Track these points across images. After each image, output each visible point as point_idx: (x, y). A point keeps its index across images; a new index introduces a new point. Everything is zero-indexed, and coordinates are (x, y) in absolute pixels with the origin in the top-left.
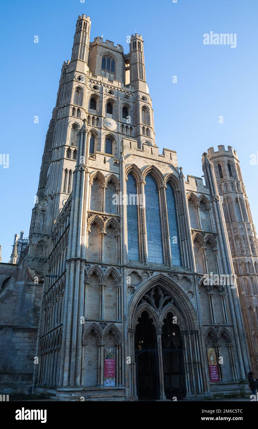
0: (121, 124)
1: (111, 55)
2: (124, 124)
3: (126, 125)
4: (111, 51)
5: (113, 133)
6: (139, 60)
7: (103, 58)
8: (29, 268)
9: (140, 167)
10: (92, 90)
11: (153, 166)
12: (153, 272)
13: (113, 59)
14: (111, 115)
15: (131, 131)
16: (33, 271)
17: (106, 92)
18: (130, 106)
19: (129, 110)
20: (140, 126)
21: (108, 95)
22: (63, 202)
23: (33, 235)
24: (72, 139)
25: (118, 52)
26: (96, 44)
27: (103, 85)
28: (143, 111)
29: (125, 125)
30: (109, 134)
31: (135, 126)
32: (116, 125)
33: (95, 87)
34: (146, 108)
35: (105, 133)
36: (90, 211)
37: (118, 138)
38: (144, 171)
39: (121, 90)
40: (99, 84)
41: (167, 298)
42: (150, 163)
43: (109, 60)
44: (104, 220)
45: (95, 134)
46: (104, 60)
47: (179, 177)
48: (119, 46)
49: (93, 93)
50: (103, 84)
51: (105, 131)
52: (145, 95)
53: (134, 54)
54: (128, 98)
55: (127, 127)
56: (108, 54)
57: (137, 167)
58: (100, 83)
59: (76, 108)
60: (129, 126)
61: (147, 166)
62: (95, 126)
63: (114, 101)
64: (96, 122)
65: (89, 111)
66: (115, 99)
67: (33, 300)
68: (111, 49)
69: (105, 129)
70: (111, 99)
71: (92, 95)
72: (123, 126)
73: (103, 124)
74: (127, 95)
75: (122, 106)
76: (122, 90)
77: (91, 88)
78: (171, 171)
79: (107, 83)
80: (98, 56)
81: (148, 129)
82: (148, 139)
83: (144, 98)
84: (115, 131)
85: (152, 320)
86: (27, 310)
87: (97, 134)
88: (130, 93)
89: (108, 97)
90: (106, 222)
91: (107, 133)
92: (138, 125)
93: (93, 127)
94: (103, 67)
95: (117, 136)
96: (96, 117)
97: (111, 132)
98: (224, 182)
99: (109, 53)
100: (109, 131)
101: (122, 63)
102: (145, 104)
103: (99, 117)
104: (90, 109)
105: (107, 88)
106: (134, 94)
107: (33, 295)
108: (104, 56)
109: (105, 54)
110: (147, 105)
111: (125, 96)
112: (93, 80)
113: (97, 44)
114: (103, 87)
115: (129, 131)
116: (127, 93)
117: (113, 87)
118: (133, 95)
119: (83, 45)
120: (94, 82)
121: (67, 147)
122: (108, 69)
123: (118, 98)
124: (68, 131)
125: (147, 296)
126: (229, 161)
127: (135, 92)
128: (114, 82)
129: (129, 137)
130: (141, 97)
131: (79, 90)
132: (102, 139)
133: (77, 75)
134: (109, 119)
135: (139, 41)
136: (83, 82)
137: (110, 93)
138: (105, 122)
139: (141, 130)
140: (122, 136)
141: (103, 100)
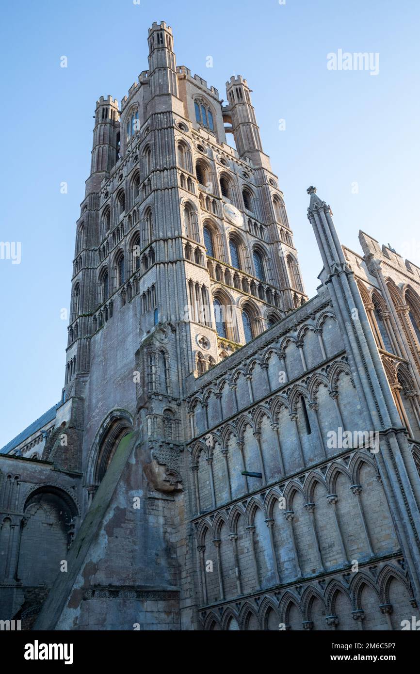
0: (248, 217)
1: (205, 101)
2: (252, 219)
3: (255, 221)
4: (206, 95)
5: (239, 230)
6: (252, 119)
7: (195, 103)
8: (154, 462)
10: (197, 150)
13: (210, 108)
15: (261, 233)
16: (162, 469)
17: (218, 160)
18: (252, 190)
19: (252, 198)
20: (277, 227)
21: (220, 165)
22: (196, 339)
23: (153, 397)
24: (186, 228)
26: (183, 77)
27: (211, 147)
29: (253, 221)
30: (234, 232)
31: (266, 226)
32: (242, 219)
33: (201, 148)
34: (279, 199)
35: (228, 228)
37: (246, 239)
39: (237, 162)
43: (204, 108)
45: (213, 228)
46: (196, 106)
48: (214, 89)
49: (200, 156)
50: (211, 145)
51: (228, 225)
52: (273, 177)
53: (240, 108)
54: (248, 178)
55: (255, 224)
56: (201, 98)
58: (207, 143)
59: (187, 176)
60: (259, 224)
62: (213, 213)
63: (231, 178)
64: (212, 206)
66: (232, 174)
67: (162, 530)
68: (205, 92)
69: (228, 221)
70: (226, 173)
71: (199, 160)
72: (250, 221)
73: (224, 213)
74: (245, 172)
75: (242, 188)
76: (239, 162)
79: (215, 145)
80: (188, 97)
81: (287, 232)
83: (272, 182)
84: (241, 228)
86: (155, 552)
87: (216, 228)
88: (249, 169)
89: (221, 169)
90: (396, 368)
91: (232, 229)
92: (273, 224)
93: (210, 215)
94: (198, 119)
95: (244, 236)
96: (211, 199)
97: (236, 228)
99: (203, 96)
100: (233, 227)
101: (221, 118)
102: (277, 191)
103: (216, 200)
105: (218, 154)
106: (256, 173)
107: (161, 520)
108: (197, 100)
109: (197, 98)
110: (279, 193)
111: (243, 173)
112: (196, 135)
113: (185, 77)
114: (212, 150)
115: (259, 232)
116: (245, 169)
117: (225, 154)
118: (254, 174)
120: (197, 139)
121: (184, 241)
123: (236, 174)
124: (181, 212)
127: (258, 170)
128: (224, 145)
129: (262, 242)
130: (268, 179)
131: (182, 145)
132: (227, 237)
133: (176, 120)
134: (230, 205)
135: (246, 88)
136: (187, 134)
137: (222, 163)
138: (226, 209)
139: (279, 233)
140: (252, 238)
141: (217, 172)
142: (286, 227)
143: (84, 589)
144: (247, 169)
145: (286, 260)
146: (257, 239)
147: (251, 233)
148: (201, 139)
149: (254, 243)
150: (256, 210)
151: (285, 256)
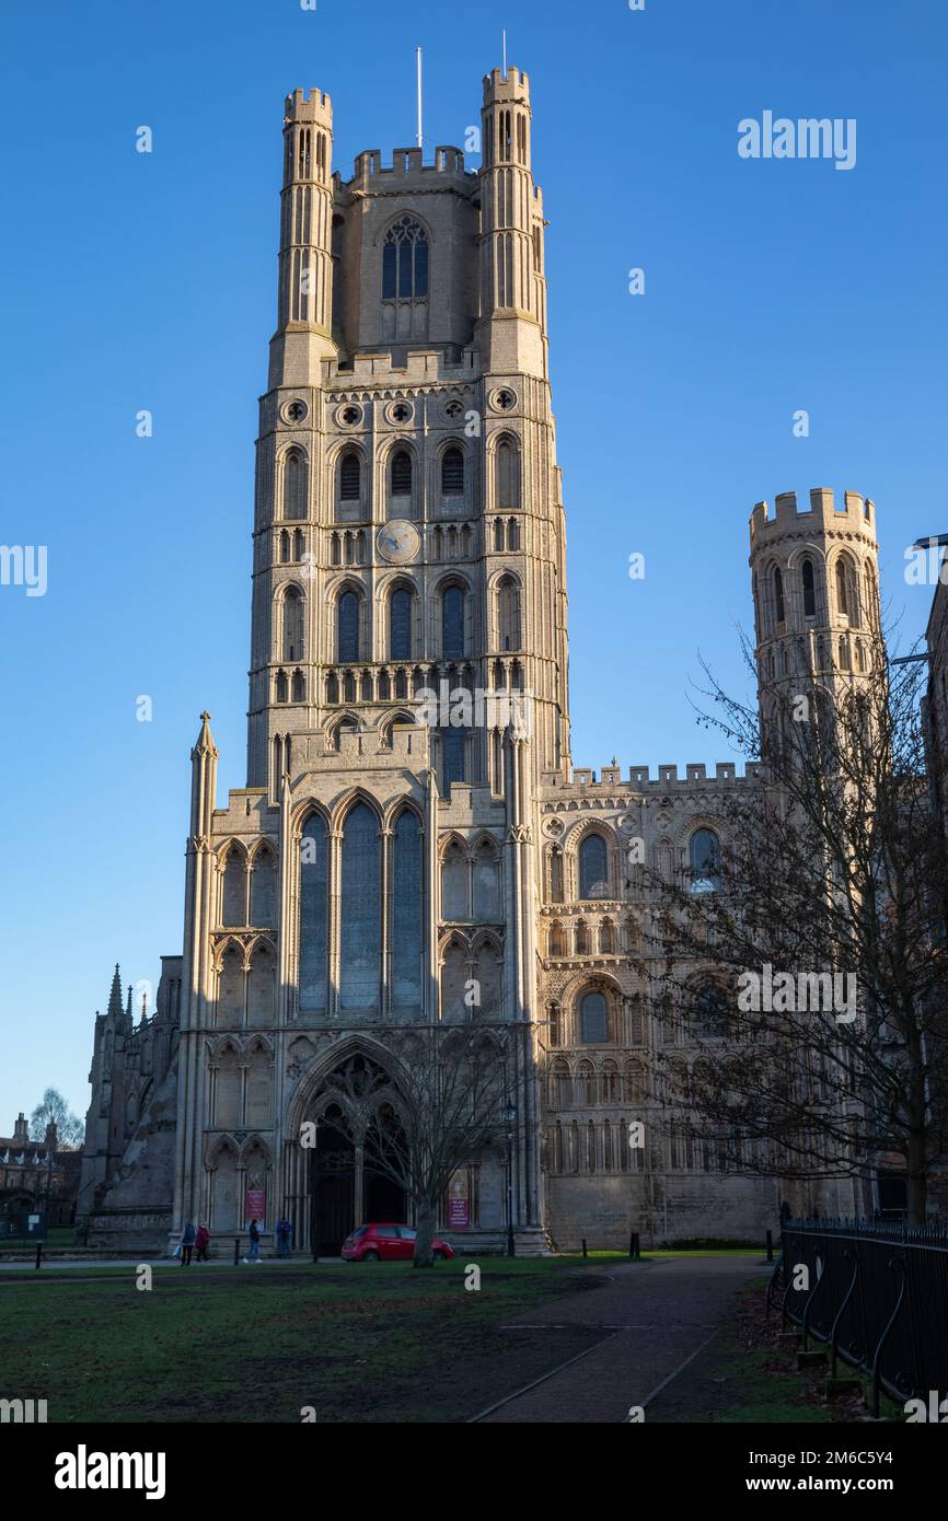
0: (434, 526)
1: (411, 220)
2: (442, 525)
3: (449, 525)
4: (410, 202)
5: (407, 570)
6: (501, 211)
7: (387, 247)
9: (325, 802)
10: (337, 430)
11: (359, 788)
12: (339, 1033)
13: (422, 233)
14: (405, 503)
15: (466, 540)
17: (386, 420)
19: (465, 457)
20: (486, 522)
21: (389, 428)
24: (289, 634)
25: (438, 192)
26: (358, 195)
27: (372, 397)
28: (504, 449)
29: (445, 527)
30: (399, 577)
31: (474, 522)
32: (417, 538)
33: (351, 415)
34: (512, 438)
35: (383, 578)
36: (221, 927)
37: (423, 582)
38: (336, 807)
39: (432, 390)
40: (361, 398)
41: (380, 1076)
42: (352, 781)
43: (406, 245)
44: (246, 943)
45: (358, 592)
46: (389, 254)
47: (425, 800)
48: (446, 151)
49: (343, 440)
50: (372, 394)
51: (383, 571)
52: (506, 382)
54: (459, 411)
55: (452, 529)
56: (402, 220)
57: (318, 802)
58: (363, 393)
59: (291, 530)
60: (459, 526)
61: (345, 791)
62: (355, 565)
63: (412, 446)
64: (356, 546)
65: (339, 512)
66: (414, 436)
68: (410, 192)
69: (384, 564)
70: (401, 440)
71: (343, 449)
72: (438, 529)
73: (377, 551)
74: (455, 399)
75: (439, 454)
76: (435, 388)
77: (337, 425)
78: (406, 788)
79: (386, 381)
80: (365, 249)
81: (512, 521)
82: (509, 562)
83: (506, 399)
84: (413, 563)
85: (347, 1120)
87: (362, 591)
88: (461, 388)
89: (390, 441)
90: (251, 945)
91: (392, 573)
92: (482, 516)
93: (350, 572)
94: (388, 291)
95: (418, 578)
96: (355, 533)
97: (403, 570)
98: (777, 639)
99: (406, 212)
100: (395, 569)
101: (450, 238)
103: (364, 529)
104: (343, 502)
105: (386, 402)
106: (477, 389)
108: (390, 235)
109: (392, 228)
110: (513, 423)
111: (449, 407)
112: (338, 391)
114: (372, 404)
115: (459, 541)
116: (455, 393)
117: (405, 392)
118: (473, 393)
119: (302, 250)
120: (344, 396)
121: (274, 671)
122: (406, 291)
123: (423, 430)
124: (274, 617)
125: (337, 1076)
126: (805, 552)
127: (480, 380)
128: (410, 362)
129: (460, 567)
130: (494, 398)
131: (297, 454)
132: (374, 603)
133: (284, 403)
134: (393, 523)
135: (505, 107)
136: (304, 424)
137: (401, 413)
138: (382, 540)
139: (490, 534)
140: (437, 570)
141: (375, 459)
142: (510, 510)
143: (150, 1125)
144: (457, 390)
145: (497, 590)
146: (446, 567)
147: (439, 557)
148: (349, 396)
149: (440, 578)
150: (467, 486)
151: (490, 585)
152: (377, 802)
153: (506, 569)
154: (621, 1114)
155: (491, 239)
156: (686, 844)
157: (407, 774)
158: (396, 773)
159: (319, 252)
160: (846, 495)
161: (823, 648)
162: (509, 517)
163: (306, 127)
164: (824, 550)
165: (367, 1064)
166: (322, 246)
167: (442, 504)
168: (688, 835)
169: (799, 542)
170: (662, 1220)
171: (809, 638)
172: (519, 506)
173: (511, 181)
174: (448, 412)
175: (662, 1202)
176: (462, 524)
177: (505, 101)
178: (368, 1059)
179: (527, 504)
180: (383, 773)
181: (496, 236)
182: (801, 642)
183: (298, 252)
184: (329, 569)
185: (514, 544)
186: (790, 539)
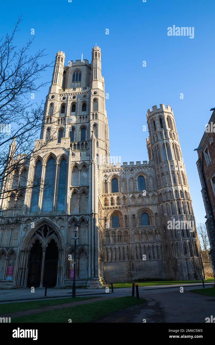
0: (80, 116)
1: (78, 70)
2: (81, 116)
3: (83, 116)
4: (78, 67)
5: (74, 125)
6: (95, 65)
7: (73, 74)
9: (42, 156)
10: (61, 101)
11: (51, 153)
12: (40, 218)
13: (80, 72)
14: (74, 113)
15: (86, 119)
17: (71, 99)
19: (87, 104)
20: (90, 114)
21: (71, 100)
25: (83, 65)
26: (68, 67)
28: (95, 102)
29: (82, 116)
31: (88, 115)
32: (76, 119)
33: (64, 98)
34: (96, 99)
35: (68, 126)
37: (77, 127)
38: (45, 158)
39: (80, 93)
40: (66, 95)
41: (51, 231)
42: (49, 151)
43: (77, 74)
44: (16, 193)
45: (63, 129)
46: (74, 75)
47: (68, 155)
48: (85, 60)
49: (62, 102)
50: (68, 94)
52: (95, 90)
53: (92, 63)
54: (86, 97)
55: (84, 117)
56: (76, 70)
57: (40, 156)
59: (49, 118)
61: (47, 154)
62: (63, 124)
63: (76, 103)
64: (63, 121)
65: (60, 115)
66: (76, 101)
68: (78, 66)
69: (69, 124)
70: (74, 102)
71: (62, 104)
72: (81, 117)
73: (67, 121)
75: (81, 104)
78: (63, 152)
79: (71, 92)
80: (69, 75)
81: (96, 114)
82: (95, 121)
83: (95, 93)
84: (75, 123)
85: (41, 244)
87: (64, 129)
89: (71, 102)
90: (18, 193)
93: (61, 126)
94: (73, 81)
95: (76, 126)
96: (63, 118)
97: (73, 125)
98: (155, 134)
100: (71, 125)
101: (85, 72)
102: (95, 97)
103: (65, 118)
105: (71, 96)
109: (74, 71)
110: (97, 97)
111: (84, 96)
112: (62, 94)
114: (68, 96)
116: (85, 94)
117: (75, 94)
118: (89, 93)
120: (63, 95)
122: (77, 80)
123: (78, 100)
124: (44, 134)
125: (40, 231)
126: (160, 116)
127: (90, 91)
128: (76, 89)
129: (85, 124)
130: (93, 93)
131: (52, 105)
132: (66, 131)
133: (50, 96)
134: (71, 116)
135: (96, 51)
136: (54, 99)
137: (74, 98)
138: (68, 120)
139: (91, 117)
140: (80, 125)
141: (68, 105)
142: (95, 112)
145: (92, 127)
146: (82, 124)
147: (80, 122)
148: (64, 95)
149: (81, 126)
150: (87, 109)
151: (91, 126)
152: (55, 156)
153: (95, 123)
154: (123, 245)
155: (93, 70)
156: (137, 179)
157: (64, 149)
158: (61, 149)
159: (60, 74)
160: (167, 106)
161: (166, 133)
162: (95, 113)
163: (59, 56)
164: (164, 115)
165: (48, 227)
166: (61, 73)
167: (82, 113)
168: (137, 177)
169: (158, 114)
170: (135, 274)
171: (162, 132)
172: (97, 111)
173: (97, 61)
174: (84, 97)
175: (134, 268)
176: (86, 116)
177: (96, 50)
178: (48, 226)
179: (99, 111)
180: (57, 149)
181: (94, 69)
182: (161, 133)
183: (56, 73)
184: (57, 125)
185: (96, 118)
186: (156, 114)
